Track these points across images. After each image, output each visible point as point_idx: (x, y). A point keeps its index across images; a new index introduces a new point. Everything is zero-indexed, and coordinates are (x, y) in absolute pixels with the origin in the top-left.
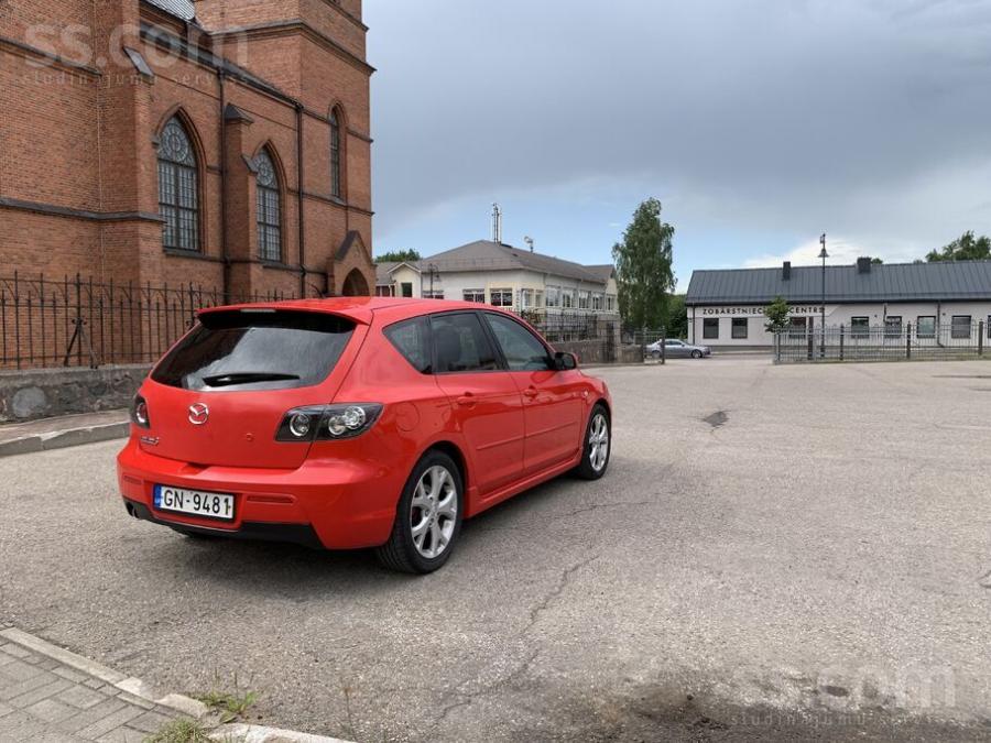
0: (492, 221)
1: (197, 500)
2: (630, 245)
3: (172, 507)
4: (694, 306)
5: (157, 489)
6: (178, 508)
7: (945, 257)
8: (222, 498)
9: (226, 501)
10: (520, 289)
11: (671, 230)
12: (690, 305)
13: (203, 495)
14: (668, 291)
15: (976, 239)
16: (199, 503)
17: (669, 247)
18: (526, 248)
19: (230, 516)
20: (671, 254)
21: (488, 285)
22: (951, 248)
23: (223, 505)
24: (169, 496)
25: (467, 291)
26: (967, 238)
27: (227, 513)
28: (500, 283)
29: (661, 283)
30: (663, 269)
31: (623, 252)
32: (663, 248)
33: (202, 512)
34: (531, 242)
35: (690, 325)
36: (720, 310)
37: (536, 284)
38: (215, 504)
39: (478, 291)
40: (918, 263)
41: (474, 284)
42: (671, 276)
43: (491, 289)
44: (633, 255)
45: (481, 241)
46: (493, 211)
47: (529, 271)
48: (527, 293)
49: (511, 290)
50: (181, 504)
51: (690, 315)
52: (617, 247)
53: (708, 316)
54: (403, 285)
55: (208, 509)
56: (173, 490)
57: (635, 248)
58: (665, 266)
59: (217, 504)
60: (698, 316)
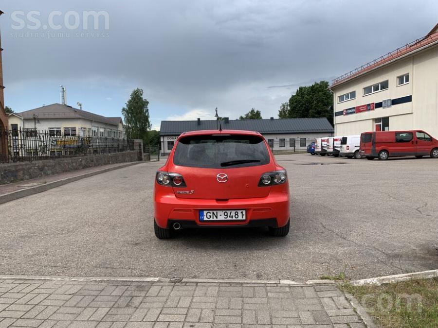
0: (61, 94)
1: (226, 214)
2: (130, 108)
3: (211, 219)
4: (164, 136)
5: (201, 212)
6: (215, 219)
7: (246, 118)
8: (239, 212)
9: (242, 213)
10: (80, 128)
11: (148, 103)
12: (162, 136)
13: (229, 212)
14: (148, 130)
15: (255, 111)
16: (227, 215)
17: (147, 111)
18: (78, 108)
19: (244, 218)
20: (148, 114)
21: (62, 126)
22: (247, 115)
23: (240, 215)
24: (209, 214)
25: (51, 128)
26: (253, 111)
27: (242, 218)
28: (69, 125)
29: (145, 126)
30: (145, 120)
31: (127, 112)
32: (145, 111)
33: (229, 218)
34: (81, 105)
35: (162, 144)
36: (174, 138)
37: (88, 126)
38: (236, 215)
39: (57, 128)
40: (237, 120)
41: (55, 125)
42: (149, 123)
43: (64, 128)
44: (132, 113)
45: (57, 104)
46: (61, 89)
47: (84, 119)
48: (84, 130)
49: (75, 128)
50: (217, 217)
51: (162, 140)
52: (124, 109)
53: (169, 140)
54: (12, 125)
55: (232, 217)
56: (211, 212)
57: (132, 110)
58: (146, 119)
59: (237, 215)
60: (165, 140)
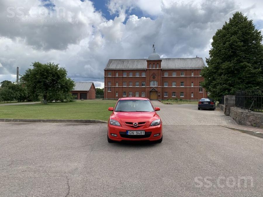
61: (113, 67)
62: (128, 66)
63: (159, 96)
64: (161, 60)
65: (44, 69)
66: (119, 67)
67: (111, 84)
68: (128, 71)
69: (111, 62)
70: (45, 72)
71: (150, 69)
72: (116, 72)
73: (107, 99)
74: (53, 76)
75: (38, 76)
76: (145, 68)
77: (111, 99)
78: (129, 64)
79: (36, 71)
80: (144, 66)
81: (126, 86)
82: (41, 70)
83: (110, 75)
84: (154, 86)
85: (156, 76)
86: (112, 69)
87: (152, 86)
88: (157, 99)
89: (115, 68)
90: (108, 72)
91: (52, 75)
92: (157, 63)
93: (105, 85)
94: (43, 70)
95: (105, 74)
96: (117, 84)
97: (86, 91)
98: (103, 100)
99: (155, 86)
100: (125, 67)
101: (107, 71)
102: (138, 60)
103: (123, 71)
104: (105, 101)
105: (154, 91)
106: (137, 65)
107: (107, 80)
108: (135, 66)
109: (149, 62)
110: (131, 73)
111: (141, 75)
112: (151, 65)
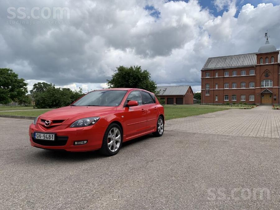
61: (212, 66)
62: (231, 64)
63: (275, 99)
64: (278, 52)
65: (126, 72)
66: (220, 65)
67: (209, 87)
68: (231, 70)
69: (210, 61)
70: (127, 75)
71: (261, 65)
72: (216, 72)
73: (205, 104)
74: (135, 79)
75: (120, 80)
76: (254, 64)
77: (209, 104)
78: (232, 61)
79: (119, 75)
80: (254, 61)
81: (228, 89)
82: (122, 74)
83: (209, 76)
84: (267, 87)
85: (270, 74)
86: (210, 69)
87: (264, 87)
88: (272, 103)
89: (214, 67)
90: (206, 73)
91: (133, 78)
92: (267, 57)
93: (202, 88)
94: (124, 73)
95: (202, 76)
96: (217, 86)
97: (182, 96)
98: (200, 105)
99: (269, 87)
100: (226, 65)
101: (204, 72)
102: (245, 56)
103: (224, 70)
104: (202, 105)
105: (267, 94)
106: (243, 62)
107: (204, 82)
108: (240, 63)
109: (260, 56)
110: (235, 72)
111: (248, 73)
112: (262, 60)
